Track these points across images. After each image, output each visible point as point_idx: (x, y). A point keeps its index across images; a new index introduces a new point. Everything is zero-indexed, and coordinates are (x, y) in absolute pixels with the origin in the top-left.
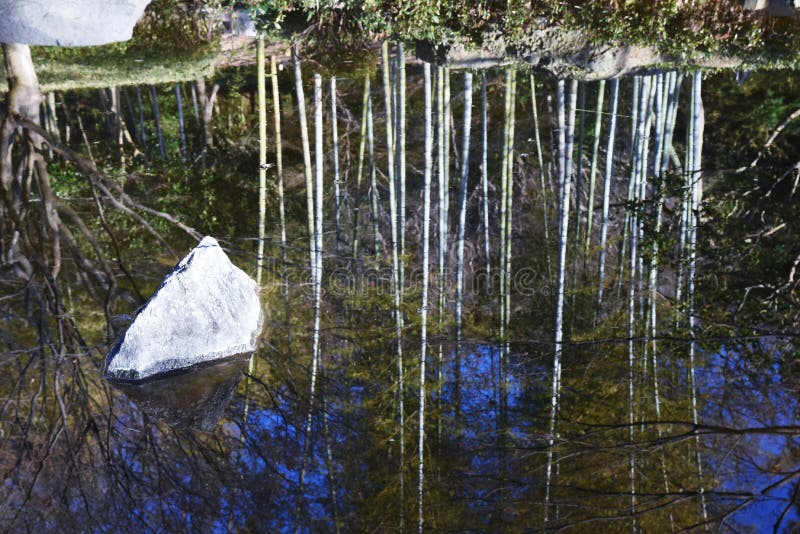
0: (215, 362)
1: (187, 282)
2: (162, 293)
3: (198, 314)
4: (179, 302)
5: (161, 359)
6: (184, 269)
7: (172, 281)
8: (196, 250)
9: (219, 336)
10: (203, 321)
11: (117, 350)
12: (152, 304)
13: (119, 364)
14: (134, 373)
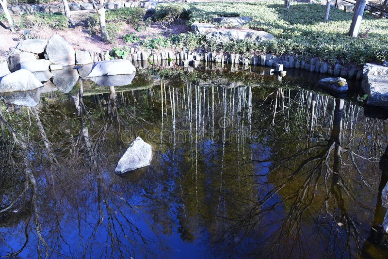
0: (140, 168)
1: (133, 150)
2: (127, 152)
3: (136, 157)
4: (130, 154)
5: (127, 168)
6: (132, 146)
7: (129, 149)
8: (135, 141)
9: (141, 162)
10: (137, 159)
11: (116, 166)
12: (124, 155)
13: (117, 170)
14: (121, 172)
